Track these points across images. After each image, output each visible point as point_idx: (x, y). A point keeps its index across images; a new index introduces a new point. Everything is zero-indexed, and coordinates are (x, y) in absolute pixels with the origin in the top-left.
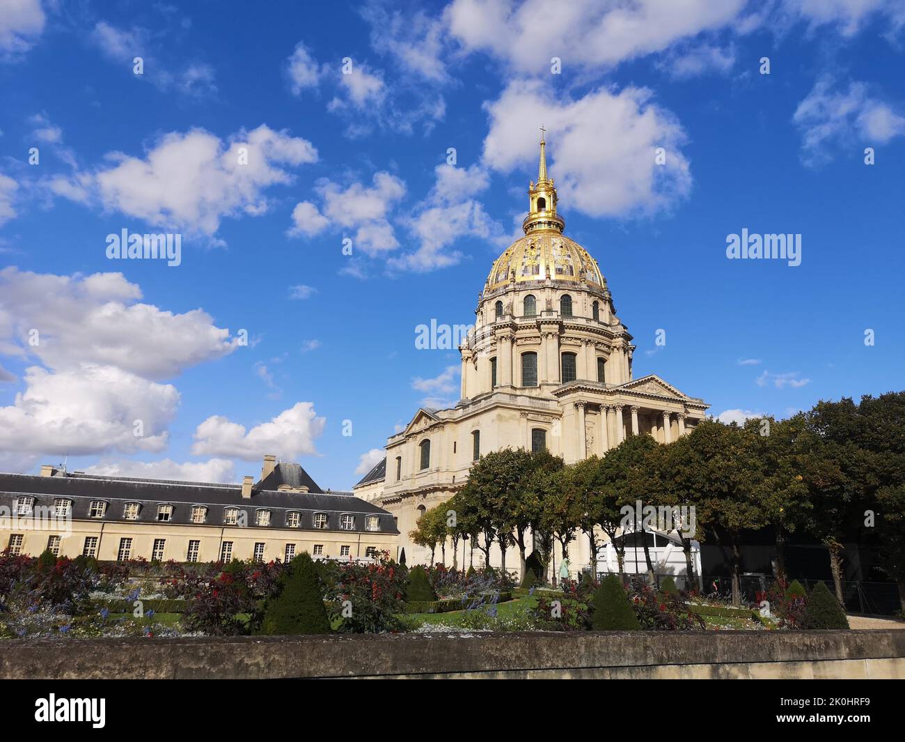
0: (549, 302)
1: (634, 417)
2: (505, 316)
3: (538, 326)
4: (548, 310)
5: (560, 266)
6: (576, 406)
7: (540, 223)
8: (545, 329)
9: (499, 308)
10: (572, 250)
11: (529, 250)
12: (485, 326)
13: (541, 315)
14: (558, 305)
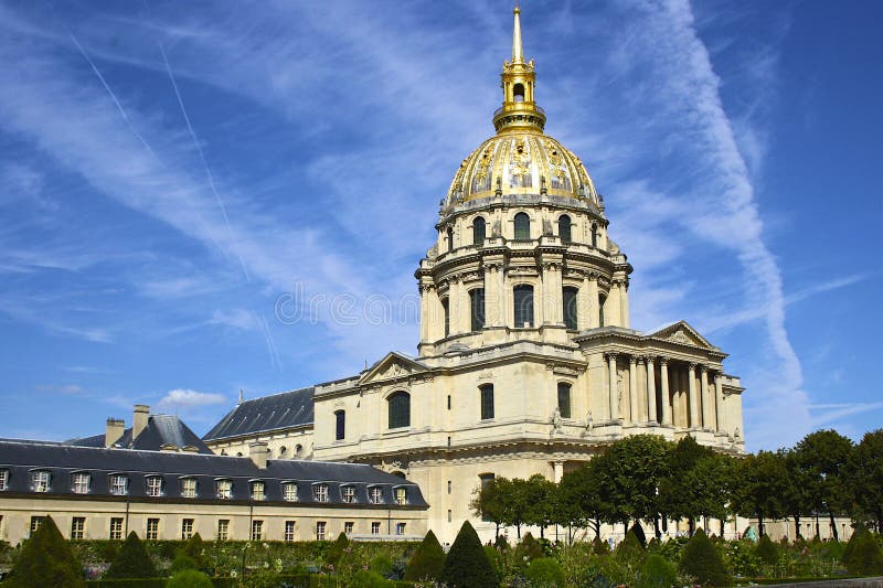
0: (546, 224)
1: (664, 369)
2: (494, 238)
3: (537, 254)
4: (550, 235)
5: (557, 179)
6: (607, 357)
7: (520, 117)
8: (546, 258)
9: (479, 225)
10: (566, 158)
11: (517, 155)
12: (461, 248)
13: (539, 240)
14: (556, 226)
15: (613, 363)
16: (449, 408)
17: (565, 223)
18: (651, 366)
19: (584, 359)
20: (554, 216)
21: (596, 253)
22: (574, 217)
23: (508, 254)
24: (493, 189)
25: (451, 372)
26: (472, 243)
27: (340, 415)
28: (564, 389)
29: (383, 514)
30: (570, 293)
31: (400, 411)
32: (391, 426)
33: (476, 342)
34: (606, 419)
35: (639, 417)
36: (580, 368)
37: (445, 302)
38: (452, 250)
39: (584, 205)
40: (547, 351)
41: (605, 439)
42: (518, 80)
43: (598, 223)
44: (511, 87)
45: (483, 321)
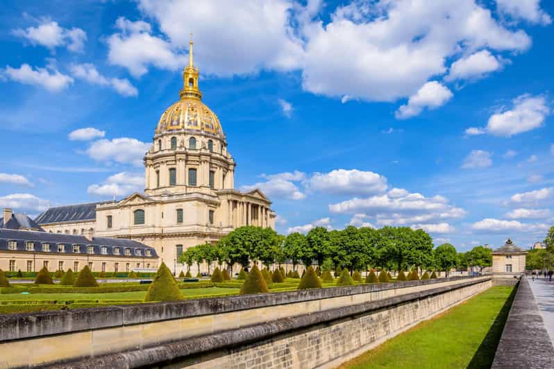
0: (203, 143)
2: (181, 147)
3: (199, 156)
4: (205, 148)
5: (208, 124)
6: (229, 201)
7: (192, 94)
8: (203, 158)
9: (174, 141)
10: (212, 115)
12: (165, 150)
13: (200, 150)
14: (207, 145)
15: (231, 203)
16: (162, 218)
17: (211, 141)
18: (245, 205)
19: (219, 201)
20: (206, 140)
21: (222, 157)
22: (214, 141)
23: (187, 155)
24: (181, 124)
25: (163, 203)
26: (170, 147)
27: (110, 218)
28: (211, 212)
29: (141, 260)
30: (212, 173)
31: (139, 217)
32: (135, 224)
33: (172, 190)
34: (227, 225)
36: (218, 205)
37: (158, 172)
38: (160, 150)
39: (218, 136)
40: (205, 197)
41: (226, 233)
42: (190, 76)
43: (223, 144)
44: (188, 79)
45: (175, 182)
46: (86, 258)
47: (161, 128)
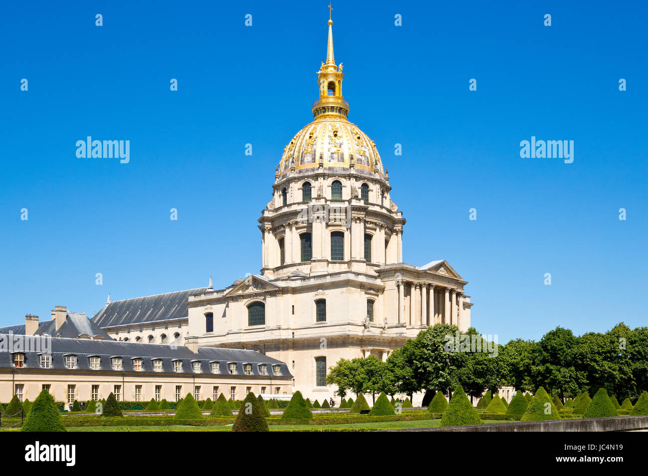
0: (353, 190)
1: (432, 292)
2: (319, 198)
4: (356, 197)
5: (360, 157)
6: (398, 284)
7: (332, 108)
9: (307, 188)
10: (366, 141)
11: (334, 138)
12: (294, 204)
13: (349, 201)
14: (359, 191)
15: (402, 288)
16: (293, 313)
17: (365, 187)
18: (424, 290)
19: (382, 284)
20: (358, 184)
21: (384, 211)
22: (371, 186)
24: (317, 162)
25: (295, 291)
26: (301, 200)
27: (209, 316)
28: (371, 302)
29: (267, 381)
30: (368, 238)
31: (257, 314)
32: (250, 324)
33: (305, 270)
34: (395, 323)
35: (416, 322)
36: (380, 290)
37: (281, 241)
38: (285, 204)
39: (377, 176)
40: (360, 279)
41: (395, 335)
42: (331, 79)
43: (385, 189)
44: (326, 84)
45: (311, 255)
46: (191, 380)
47: (286, 167)
